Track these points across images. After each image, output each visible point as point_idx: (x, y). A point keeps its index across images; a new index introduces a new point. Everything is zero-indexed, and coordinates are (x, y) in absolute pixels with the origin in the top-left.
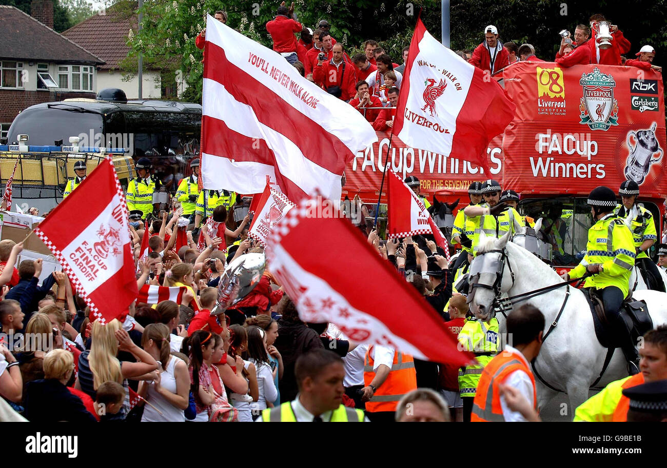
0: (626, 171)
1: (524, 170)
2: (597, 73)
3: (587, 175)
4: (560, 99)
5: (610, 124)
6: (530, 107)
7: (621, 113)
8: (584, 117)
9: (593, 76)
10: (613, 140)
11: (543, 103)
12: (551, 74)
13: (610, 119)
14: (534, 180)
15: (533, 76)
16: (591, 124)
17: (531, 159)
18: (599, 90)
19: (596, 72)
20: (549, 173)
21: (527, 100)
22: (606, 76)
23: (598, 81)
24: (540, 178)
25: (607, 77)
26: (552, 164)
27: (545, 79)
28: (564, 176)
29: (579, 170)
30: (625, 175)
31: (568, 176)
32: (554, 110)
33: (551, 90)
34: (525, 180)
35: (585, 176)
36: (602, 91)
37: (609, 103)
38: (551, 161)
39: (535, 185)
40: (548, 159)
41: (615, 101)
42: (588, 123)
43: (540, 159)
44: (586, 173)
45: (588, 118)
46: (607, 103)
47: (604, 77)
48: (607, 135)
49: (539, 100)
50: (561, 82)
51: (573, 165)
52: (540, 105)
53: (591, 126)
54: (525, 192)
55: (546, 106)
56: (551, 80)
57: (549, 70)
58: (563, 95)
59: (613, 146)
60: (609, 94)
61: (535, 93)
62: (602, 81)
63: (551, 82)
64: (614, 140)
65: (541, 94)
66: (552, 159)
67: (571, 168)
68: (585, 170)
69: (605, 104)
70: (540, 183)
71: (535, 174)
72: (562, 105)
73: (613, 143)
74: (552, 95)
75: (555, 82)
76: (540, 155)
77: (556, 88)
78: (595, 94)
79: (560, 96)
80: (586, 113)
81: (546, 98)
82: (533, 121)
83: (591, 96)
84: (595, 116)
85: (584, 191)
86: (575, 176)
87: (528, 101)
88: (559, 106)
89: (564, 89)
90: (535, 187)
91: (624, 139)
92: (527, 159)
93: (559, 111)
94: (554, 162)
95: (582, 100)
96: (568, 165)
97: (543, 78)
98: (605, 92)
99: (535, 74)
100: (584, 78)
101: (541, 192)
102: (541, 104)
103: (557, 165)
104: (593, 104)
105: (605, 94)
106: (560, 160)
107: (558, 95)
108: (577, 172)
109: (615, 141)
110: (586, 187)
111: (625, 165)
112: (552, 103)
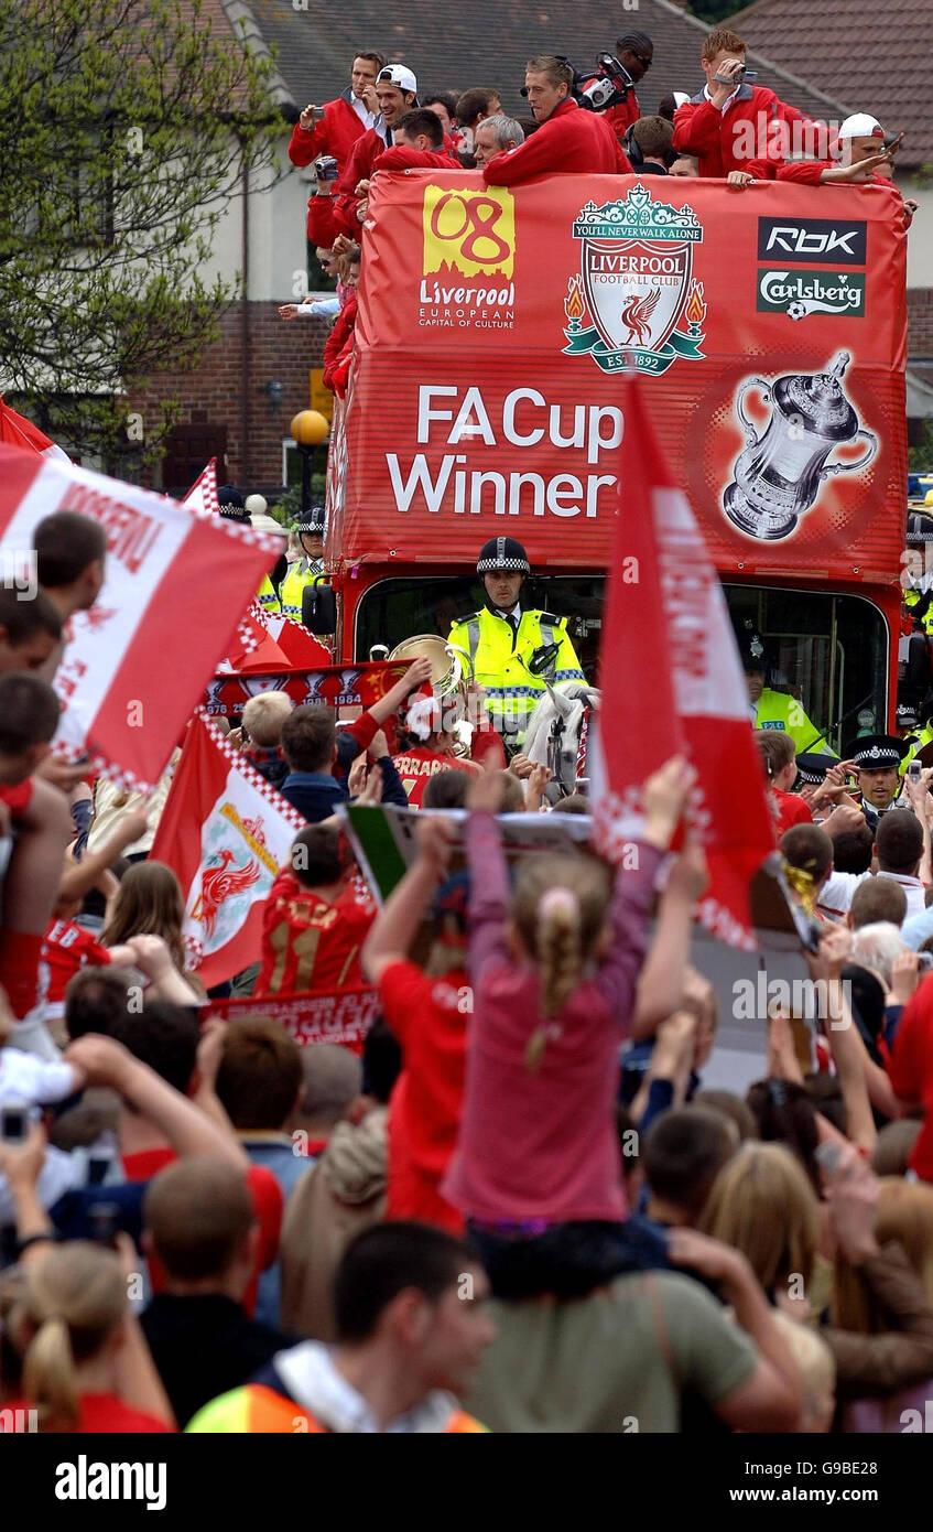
0: (729, 497)
1: (368, 490)
2: (638, 201)
3: (584, 509)
4: (498, 281)
5: (675, 354)
6: (394, 307)
7: (716, 321)
8: (581, 332)
9: (621, 211)
10: (684, 405)
11: (437, 293)
12: (471, 208)
13: (674, 340)
14: (396, 522)
15: (410, 212)
16: (602, 354)
17: (392, 459)
18: (637, 252)
19: (634, 198)
20: (449, 500)
21: (386, 283)
22: (669, 211)
23: (638, 227)
24: (421, 515)
25: (674, 214)
26: (461, 476)
27: (452, 221)
28: (500, 509)
29: (553, 494)
30: (724, 510)
31: (514, 509)
32: (473, 313)
33: (466, 251)
34: (372, 522)
35: (575, 511)
36: (650, 256)
37: (670, 290)
38: (456, 467)
39: (399, 538)
40: (448, 461)
41: (697, 287)
42: (592, 351)
43: (420, 459)
44: (582, 503)
45: (594, 336)
46: (665, 294)
47: (662, 212)
48: (660, 388)
49: (424, 282)
50: (506, 228)
51: (535, 479)
52: (424, 299)
53: (603, 361)
54: (370, 557)
55: (447, 300)
56: (471, 225)
57: (468, 194)
58: (507, 267)
59: (682, 420)
60: (675, 265)
61: (412, 264)
62: (652, 223)
63: (471, 229)
64: (686, 402)
65: (431, 265)
66: (462, 459)
67: (527, 489)
68: (578, 493)
69: (654, 297)
70: (417, 531)
71: (403, 500)
72: (506, 297)
73: (683, 412)
74: (469, 269)
75: (485, 230)
76: (421, 448)
77: (485, 247)
78: (622, 263)
79: (498, 271)
80: (586, 322)
81: (449, 276)
82: (400, 345)
83: (607, 270)
84: (617, 333)
85: (570, 556)
86: (539, 510)
87: (389, 289)
88: (490, 302)
89: (513, 249)
90: (402, 542)
91: (725, 399)
92: (379, 459)
93: (490, 318)
94: (468, 468)
95: (575, 282)
96: (517, 480)
97: (442, 216)
98: (662, 258)
99: (420, 206)
100: (591, 216)
101: (420, 559)
102: (430, 293)
103: (478, 479)
104: (613, 294)
105: (661, 265)
106: (486, 462)
107: (489, 270)
108: (547, 498)
109: (691, 405)
110: (579, 544)
111: (725, 478)
112: (469, 292)
